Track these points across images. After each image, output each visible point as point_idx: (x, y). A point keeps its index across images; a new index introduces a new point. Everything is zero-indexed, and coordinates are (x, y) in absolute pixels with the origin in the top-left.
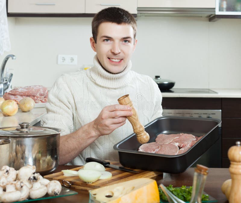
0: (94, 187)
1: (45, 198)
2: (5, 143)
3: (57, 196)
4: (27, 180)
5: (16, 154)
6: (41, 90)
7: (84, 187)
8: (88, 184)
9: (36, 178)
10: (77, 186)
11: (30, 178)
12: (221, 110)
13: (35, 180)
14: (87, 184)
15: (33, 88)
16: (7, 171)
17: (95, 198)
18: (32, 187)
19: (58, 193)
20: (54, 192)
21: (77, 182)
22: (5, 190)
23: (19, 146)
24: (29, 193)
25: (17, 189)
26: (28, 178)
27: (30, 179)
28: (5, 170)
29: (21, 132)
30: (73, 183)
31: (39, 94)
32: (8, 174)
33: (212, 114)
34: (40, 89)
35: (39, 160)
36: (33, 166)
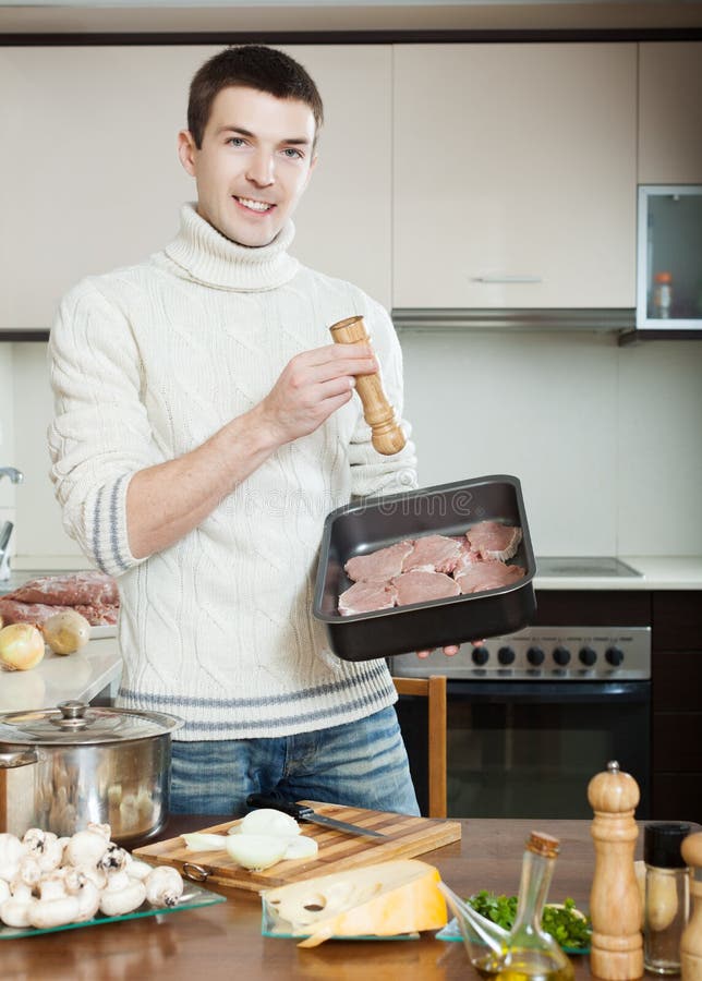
0: (270, 883)
1: (138, 915)
2: (24, 762)
3: (172, 907)
4: (93, 868)
5: (55, 788)
6: (106, 586)
7: (242, 880)
8: (255, 873)
9: (117, 861)
10: (224, 880)
11: (101, 862)
12: (649, 629)
13: (114, 868)
14: (249, 875)
15: (84, 581)
16: (40, 844)
17: (277, 911)
18: (107, 885)
19: (174, 900)
20: (164, 898)
21: (223, 867)
22: (36, 894)
23: (60, 764)
24: (101, 901)
25: (68, 892)
26: (97, 862)
27: (100, 865)
28: (35, 842)
29: (65, 729)
30: (211, 871)
31: (101, 600)
32: (42, 851)
33: (623, 639)
34: (104, 583)
35: (117, 806)
36: (103, 826)
